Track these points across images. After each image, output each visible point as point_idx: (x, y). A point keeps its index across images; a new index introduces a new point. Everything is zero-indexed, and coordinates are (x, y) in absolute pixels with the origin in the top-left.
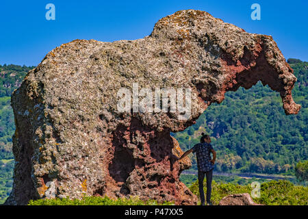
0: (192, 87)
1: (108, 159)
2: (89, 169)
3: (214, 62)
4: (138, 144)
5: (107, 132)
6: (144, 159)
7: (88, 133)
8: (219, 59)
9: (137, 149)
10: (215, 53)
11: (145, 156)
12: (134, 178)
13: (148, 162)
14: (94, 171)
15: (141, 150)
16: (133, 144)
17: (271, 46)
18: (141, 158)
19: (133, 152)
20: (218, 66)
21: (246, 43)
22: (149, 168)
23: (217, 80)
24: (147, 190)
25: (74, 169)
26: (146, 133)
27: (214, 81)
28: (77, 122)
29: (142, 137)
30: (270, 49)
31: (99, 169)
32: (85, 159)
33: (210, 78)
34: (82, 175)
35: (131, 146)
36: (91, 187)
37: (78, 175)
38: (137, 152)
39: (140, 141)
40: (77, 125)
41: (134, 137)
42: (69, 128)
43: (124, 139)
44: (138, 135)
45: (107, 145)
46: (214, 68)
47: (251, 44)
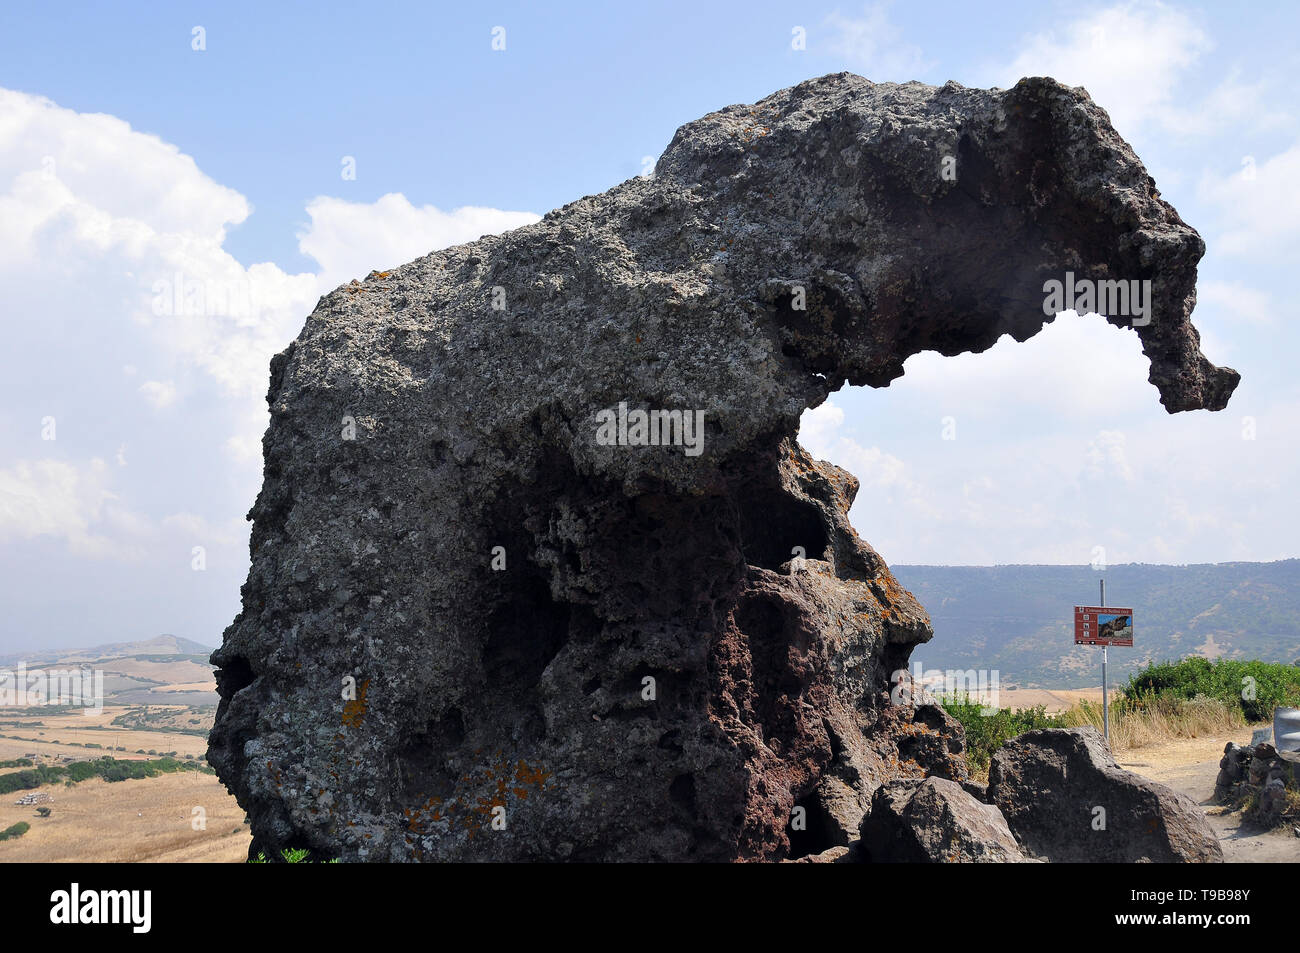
0: (751, 314)
1: (481, 607)
2: (381, 641)
3: (840, 213)
4: (564, 550)
5: (461, 505)
6: (592, 606)
7: (387, 510)
8: (857, 198)
9: (561, 566)
10: (847, 177)
11: (595, 596)
12: (559, 679)
13: (611, 618)
14: (400, 649)
15: (578, 572)
16: (551, 547)
17: (1077, 124)
18: (582, 602)
19: (551, 577)
20: (859, 224)
21: (971, 120)
22: (619, 642)
23: (848, 278)
24: (607, 725)
25: (324, 641)
26: (590, 505)
27: (837, 286)
28: (344, 468)
29: (575, 521)
30: (1073, 137)
31: (421, 644)
32: (370, 606)
33: (824, 274)
34: (350, 665)
35: (545, 556)
36: (385, 712)
37: (338, 664)
38: (564, 579)
39: (569, 536)
40: (345, 479)
41: (554, 524)
42: (316, 493)
43: (527, 532)
44: (565, 515)
45: (470, 554)
46: (841, 235)
47: (993, 122)
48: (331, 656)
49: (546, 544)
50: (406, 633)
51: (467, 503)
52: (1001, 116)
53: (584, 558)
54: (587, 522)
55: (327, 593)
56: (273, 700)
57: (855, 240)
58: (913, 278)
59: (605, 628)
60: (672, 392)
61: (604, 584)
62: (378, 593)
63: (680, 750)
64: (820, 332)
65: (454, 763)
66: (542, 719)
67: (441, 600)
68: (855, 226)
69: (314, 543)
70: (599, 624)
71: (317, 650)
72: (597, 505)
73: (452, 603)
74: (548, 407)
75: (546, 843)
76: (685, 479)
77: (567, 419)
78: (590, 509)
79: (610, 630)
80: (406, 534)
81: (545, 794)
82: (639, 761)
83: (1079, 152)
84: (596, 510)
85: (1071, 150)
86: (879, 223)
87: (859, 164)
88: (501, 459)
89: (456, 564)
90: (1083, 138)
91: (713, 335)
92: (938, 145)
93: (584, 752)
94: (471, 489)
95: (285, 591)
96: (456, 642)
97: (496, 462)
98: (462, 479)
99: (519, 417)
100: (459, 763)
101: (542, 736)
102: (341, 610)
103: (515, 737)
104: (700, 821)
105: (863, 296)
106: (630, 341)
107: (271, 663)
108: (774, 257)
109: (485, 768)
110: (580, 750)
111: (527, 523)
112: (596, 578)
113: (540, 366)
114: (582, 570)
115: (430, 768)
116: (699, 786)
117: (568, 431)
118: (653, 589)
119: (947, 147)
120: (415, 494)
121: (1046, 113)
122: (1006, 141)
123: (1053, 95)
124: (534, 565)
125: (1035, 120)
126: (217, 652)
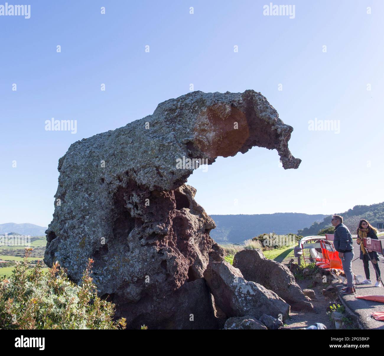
0: (181, 147)
1: (113, 219)
2: (89, 227)
3: (202, 122)
4: (134, 204)
5: (108, 194)
6: (141, 218)
7: (90, 195)
8: (206, 118)
9: (133, 208)
10: (203, 114)
11: (142, 215)
12: (133, 236)
13: (146, 221)
14: (93, 229)
15: (138, 210)
16: (131, 204)
17: (260, 100)
18: (139, 217)
19: (131, 211)
20: (207, 125)
21: (234, 100)
22: (148, 227)
23: (205, 138)
24: (145, 248)
25: (74, 227)
26: (141, 193)
27: (202, 139)
28: (79, 185)
29: (137, 197)
30: (259, 104)
31: (98, 228)
32: (86, 218)
33: (199, 137)
34: (81, 233)
35: (129, 206)
36: (90, 245)
37: (78, 233)
38: (134, 211)
39: (136, 201)
40: (80, 187)
41: (132, 198)
42: (72, 191)
43: (124, 200)
44: (135, 196)
45: (110, 206)
46: (202, 127)
47: (239, 101)
48: (76, 231)
49: (130, 203)
50: (94, 225)
51: (109, 193)
52: (241, 99)
53: (139, 206)
54: (140, 197)
55: (75, 215)
56: (61, 242)
57: (206, 129)
58: (220, 138)
59: (144, 224)
60: (162, 165)
61: (144, 213)
62: (88, 215)
63: (163, 254)
64: (197, 151)
65: (106, 258)
66: (128, 246)
67: (103, 217)
68: (206, 125)
69: (72, 203)
70: (143, 223)
71: (72, 230)
72: (143, 193)
73: (106, 218)
74: (131, 169)
75: (130, 278)
76: (165, 186)
77: (135, 172)
78: (141, 194)
79: (146, 224)
80: (94, 200)
81: (130, 265)
82: (153, 257)
83: (260, 107)
84: (142, 194)
85: (258, 107)
86: (212, 124)
87: (206, 111)
88: (118, 182)
89: (107, 208)
90: (261, 104)
91: (171, 151)
92: (226, 106)
93: (140, 255)
94: (110, 190)
95: (65, 215)
96: (107, 228)
97: (117, 183)
98: (108, 187)
99: (123, 172)
100: (107, 258)
101: (129, 251)
102: (79, 219)
103: (121, 251)
104: (168, 272)
105: (208, 142)
106: (151, 153)
107: (61, 233)
108: (185, 133)
109: (114, 259)
110: (139, 254)
111: (124, 198)
112: (142, 211)
113: (128, 160)
114: (139, 209)
115: (100, 259)
116: (168, 263)
117: (135, 175)
118: (155, 214)
119: (228, 106)
120: (97, 191)
121: (252, 98)
122: (242, 105)
123: (254, 94)
124: (126, 208)
125: (249, 100)
126: (47, 230)
